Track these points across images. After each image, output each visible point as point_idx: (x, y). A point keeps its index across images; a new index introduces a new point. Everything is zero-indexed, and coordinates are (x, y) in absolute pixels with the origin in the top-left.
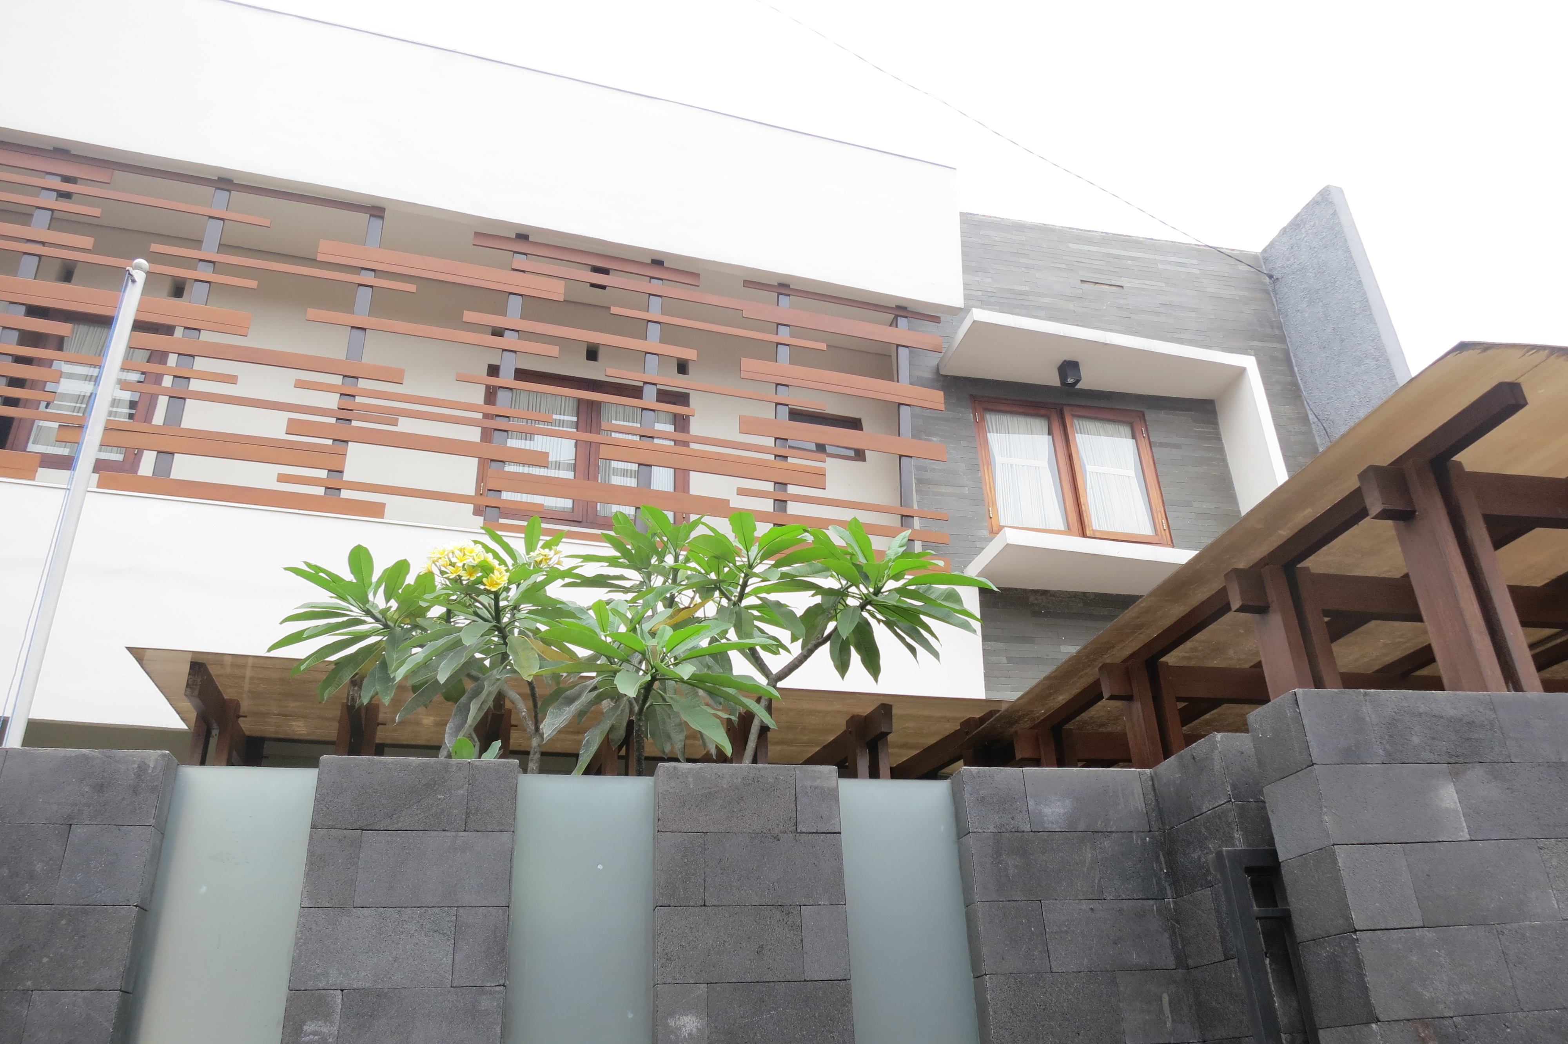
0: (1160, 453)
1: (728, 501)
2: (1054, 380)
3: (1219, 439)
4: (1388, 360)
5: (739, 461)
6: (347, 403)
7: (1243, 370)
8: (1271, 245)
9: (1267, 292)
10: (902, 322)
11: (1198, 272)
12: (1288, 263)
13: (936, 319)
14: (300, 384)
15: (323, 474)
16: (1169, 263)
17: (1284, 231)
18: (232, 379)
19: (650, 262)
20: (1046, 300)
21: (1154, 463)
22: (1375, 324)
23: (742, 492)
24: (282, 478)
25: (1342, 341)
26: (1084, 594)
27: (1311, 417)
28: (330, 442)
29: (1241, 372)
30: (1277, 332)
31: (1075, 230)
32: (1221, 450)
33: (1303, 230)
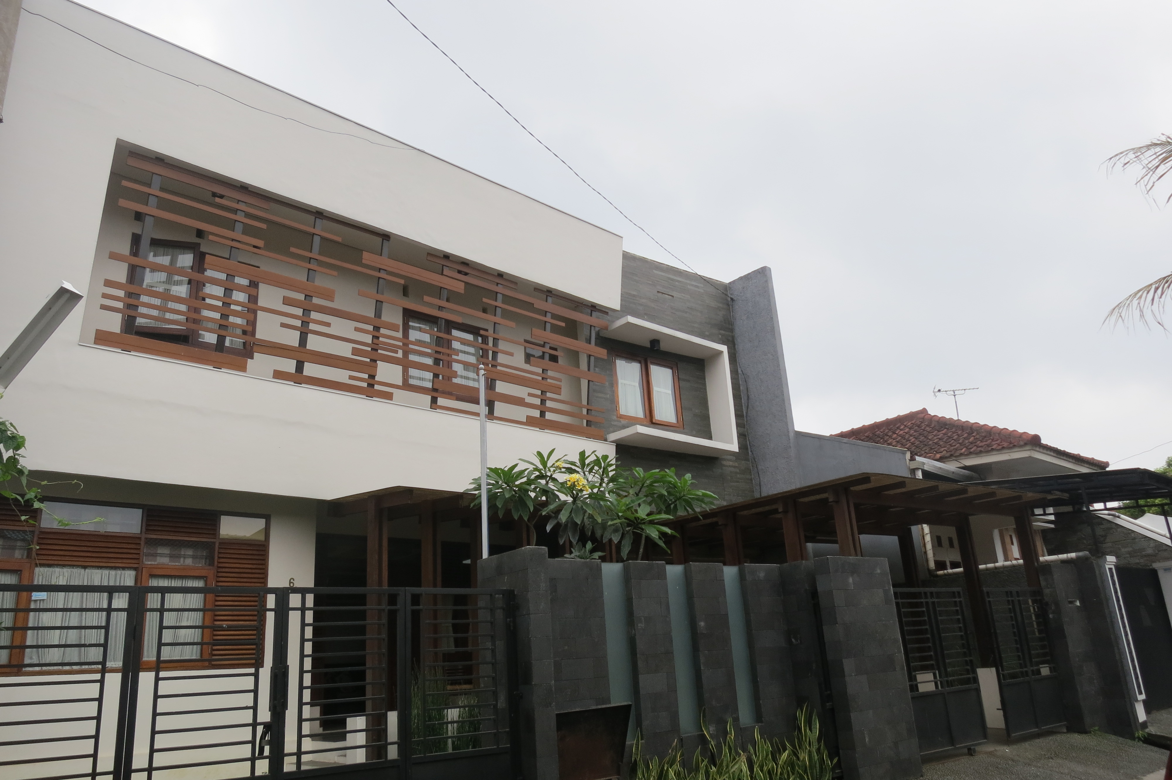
0: (682, 384)
1: (525, 399)
2: (648, 345)
3: (704, 379)
4: (778, 358)
5: (530, 380)
6: (375, 341)
7: (722, 352)
8: (734, 282)
9: (728, 305)
10: (594, 313)
11: (703, 291)
12: (741, 294)
13: (607, 313)
14: (357, 329)
15: (366, 376)
16: (692, 285)
17: (741, 278)
18: (328, 325)
19: (497, 274)
20: (644, 301)
21: (679, 388)
22: (775, 340)
23: (530, 395)
24: (351, 378)
25: (759, 341)
26: (651, 449)
27: (739, 371)
28: (368, 360)
29: (721, 352)
30: (730, 327)
31: (655, 263)
32: (704, 385)
33: (750, 282)
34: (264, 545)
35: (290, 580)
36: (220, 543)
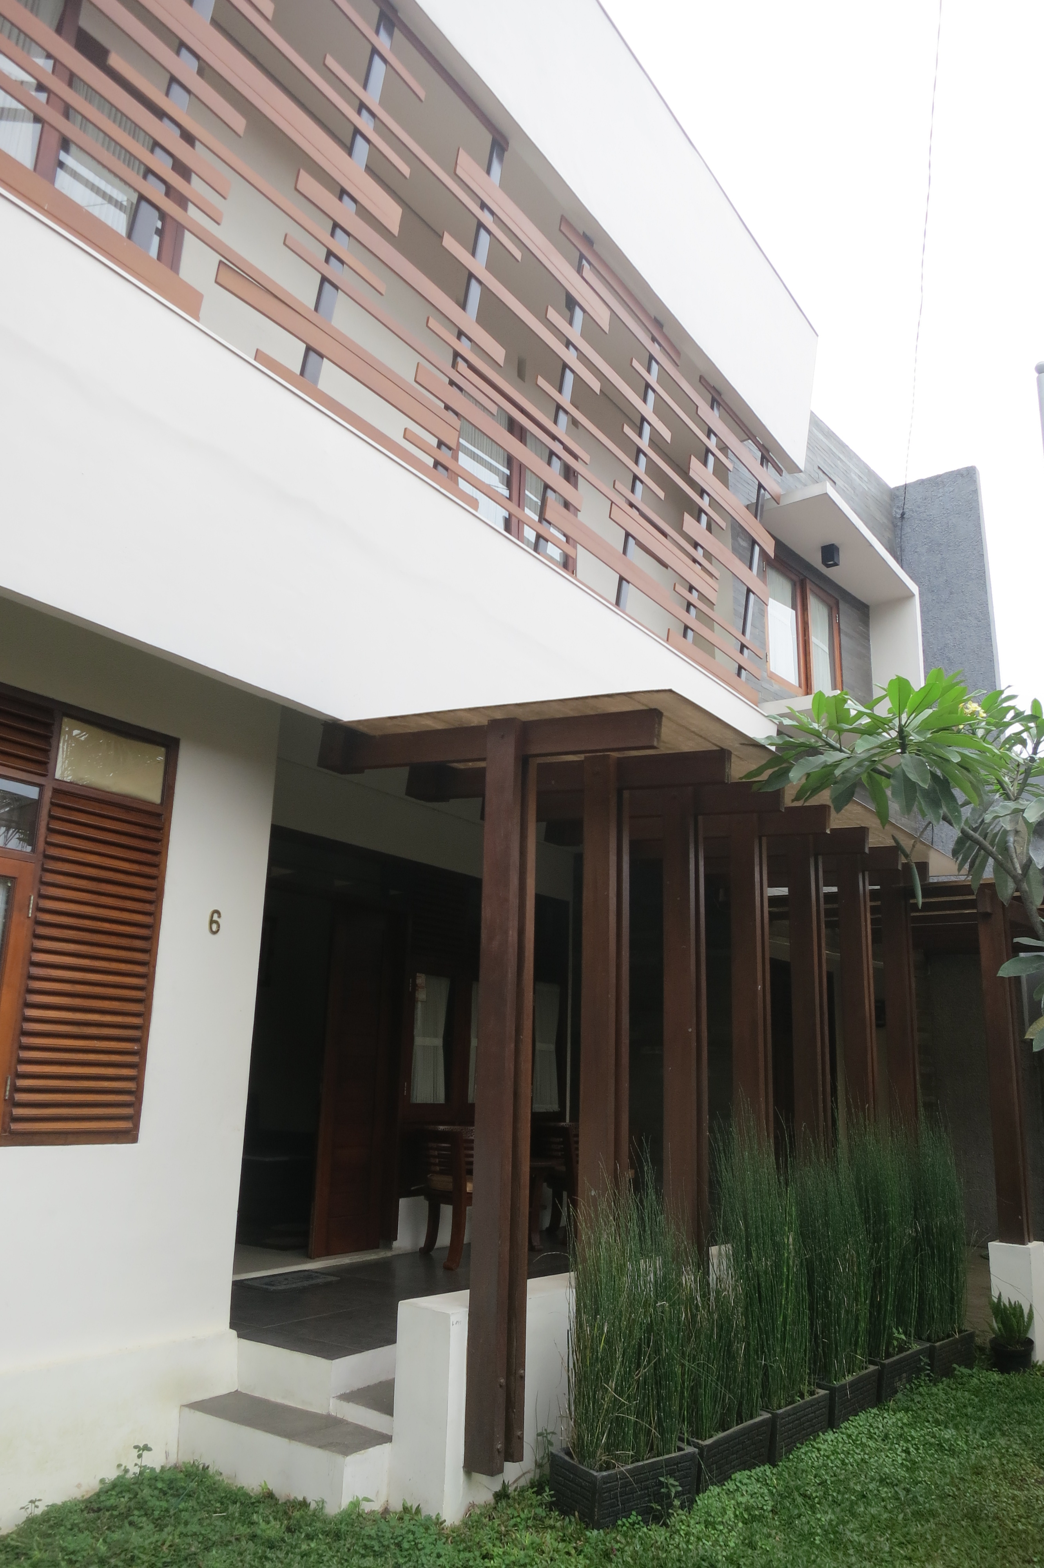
0: (844, 640)
9: (893, 524)
10: (765, 462)
12: (918, 510)
15: (433, 442)
16: (856, 474)
17: (921, 482)
19: (654, 319)
21: (840, 647)
24: (408, 434)
28: (442, 406)
29: (912, 596)
33: (941, 490)
34: (159, 815)
35: (212, 916)
36: (56, 791)
